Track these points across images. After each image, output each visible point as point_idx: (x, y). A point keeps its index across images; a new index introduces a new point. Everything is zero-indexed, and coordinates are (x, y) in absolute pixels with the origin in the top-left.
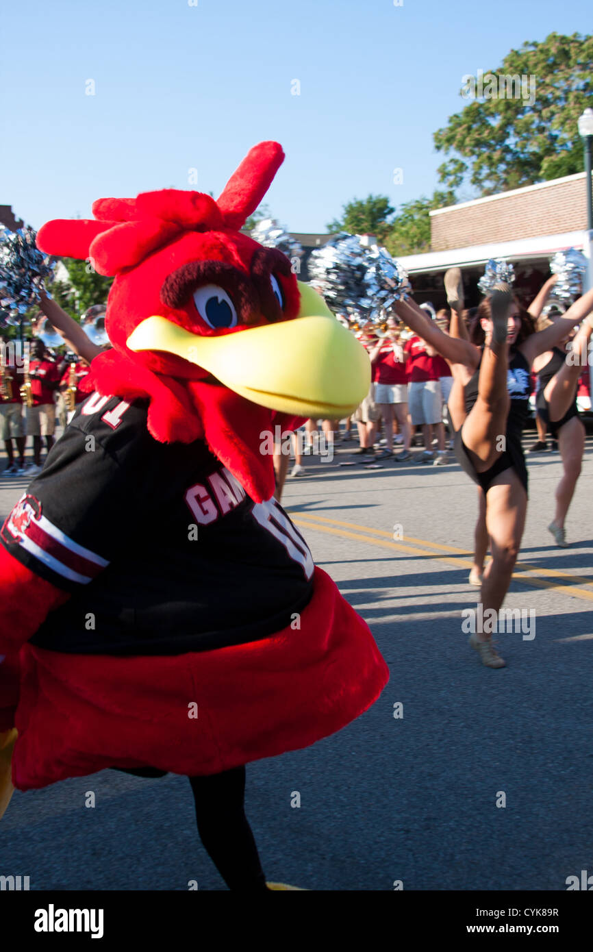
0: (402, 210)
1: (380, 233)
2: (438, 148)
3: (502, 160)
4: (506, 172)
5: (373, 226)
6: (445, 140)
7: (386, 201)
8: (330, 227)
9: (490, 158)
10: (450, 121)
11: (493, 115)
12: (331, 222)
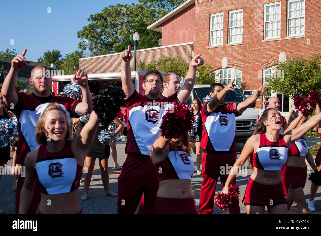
0: (65, 56)
1: (57, 63)
2: (79, 37)
3: (100, 43)
4: (101, 47)
5: (54, 61)
6: (81, 35)
7: (59, 52)
8: (39, 60)
9: (96, 42)
10: (83, 28)
11: (98, 28)
12: (39, 58)
